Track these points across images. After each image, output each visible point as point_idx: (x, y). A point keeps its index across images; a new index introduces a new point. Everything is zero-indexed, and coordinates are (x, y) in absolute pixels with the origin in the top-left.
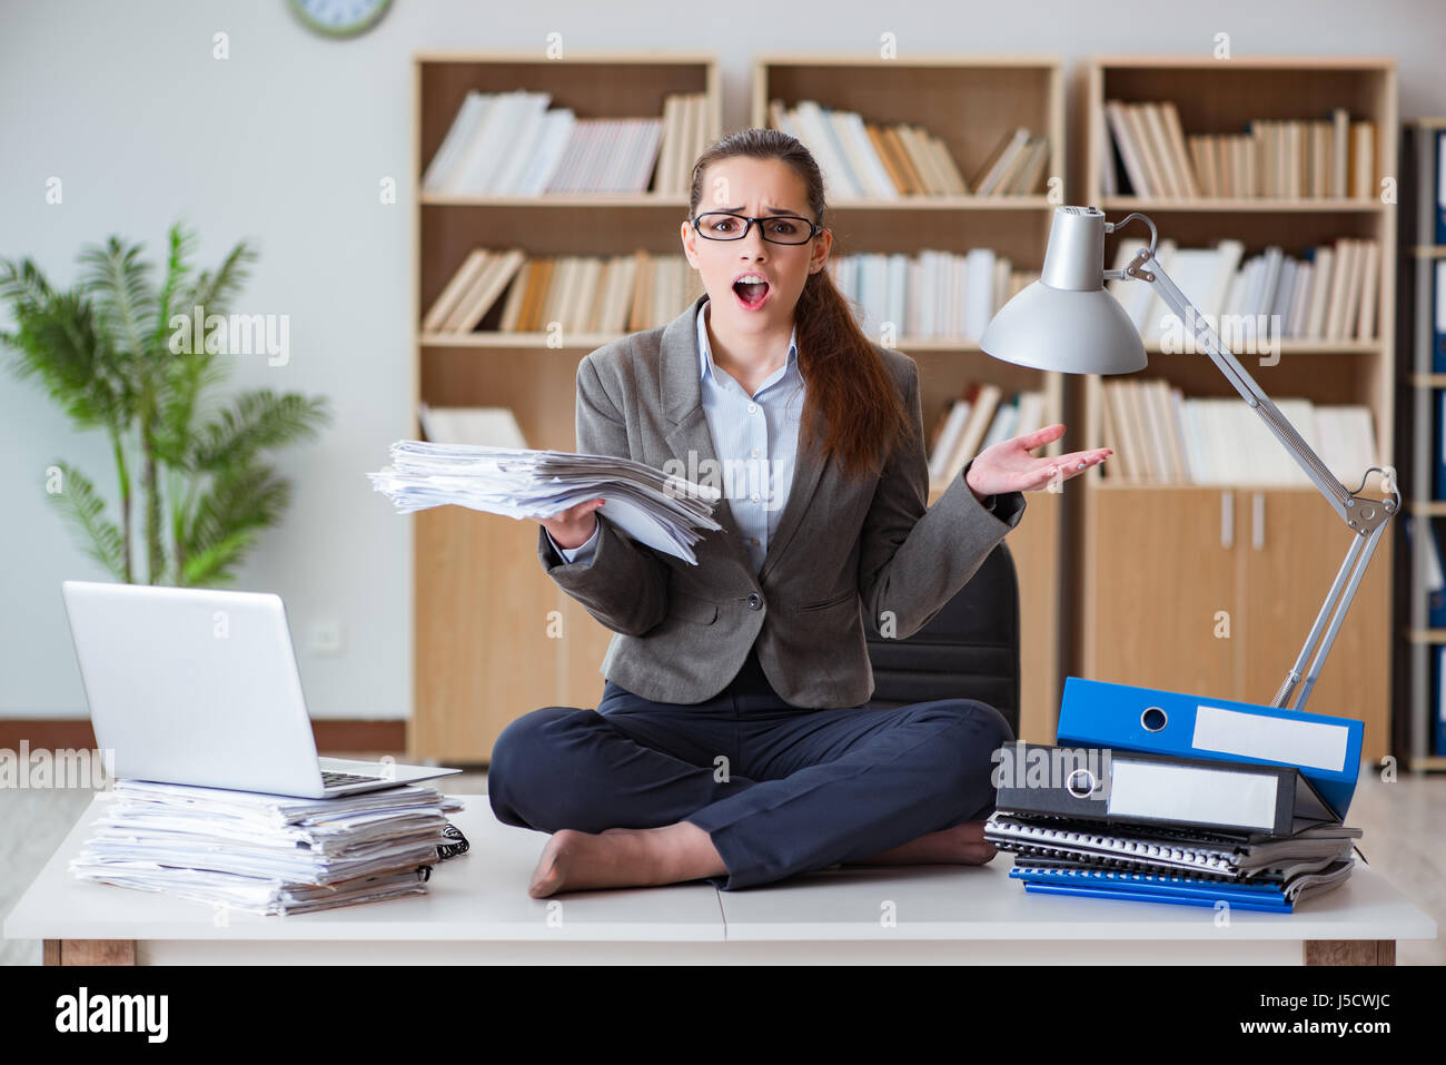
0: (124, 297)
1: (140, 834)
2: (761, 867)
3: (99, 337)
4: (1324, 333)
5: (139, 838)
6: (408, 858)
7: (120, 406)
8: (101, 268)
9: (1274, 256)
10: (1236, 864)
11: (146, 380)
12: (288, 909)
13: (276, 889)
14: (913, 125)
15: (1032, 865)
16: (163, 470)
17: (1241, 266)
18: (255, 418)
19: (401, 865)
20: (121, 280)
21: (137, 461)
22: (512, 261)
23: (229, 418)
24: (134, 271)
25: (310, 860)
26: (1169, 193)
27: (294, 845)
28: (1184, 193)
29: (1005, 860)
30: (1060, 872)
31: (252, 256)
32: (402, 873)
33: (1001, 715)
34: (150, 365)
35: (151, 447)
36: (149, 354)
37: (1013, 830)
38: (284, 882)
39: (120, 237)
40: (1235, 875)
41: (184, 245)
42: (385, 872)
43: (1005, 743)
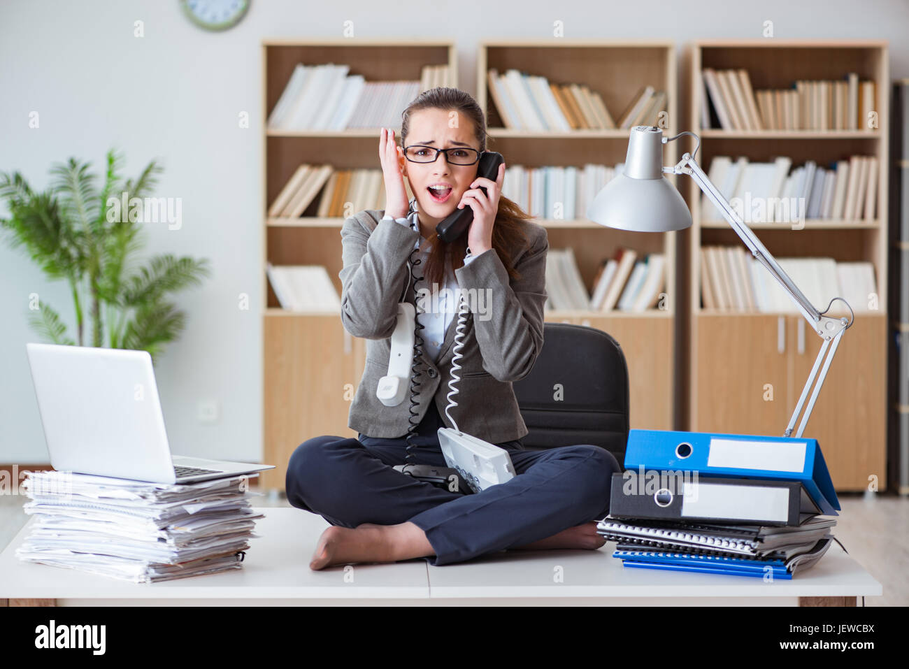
0: (78, 196)
1: (59, 532)
2: (458, 553)
3: (62, 221)
4: (843, 216)
5: (59, 535)
6: (230, 547)
7: (76, 265)
8: (64, 177)
9: (811, 167)
10: (755, 548)
11: (93, 248)
12: (152, 579)
13: (145, 566)
14: (580, 85)
15: (627, 549)
16: (104, 306)
17: (789, 174)
18: (162, 273)
19: (225, 551)
20: (77, 185)
21: (87, 301)
22: (326, 172)
23: (146, 273)
24: (84, 179)
25: (167, 549)
26: (744, 127)
27: (156, 540)
28: (753, 127)
29: (611, 546)
30: (645, 554)
31: (160, 170)
32: (227, 556)
33: (613, 457)
34: (95, 239)
35: (96, 291)
36: (94, 233)
37: (615, 527)
38: (150, 562)
39: (77, 158)
40: (755, 555)
41: (116, 163)
42: (215, 555)
43: (614, 474)
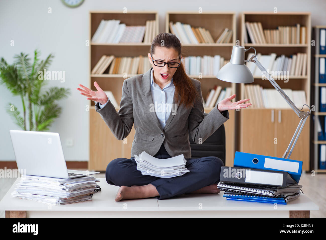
0: (24, 66)
2: (167, 195)
3: (18, 75)
4: (294, 74)
5: (27, 188)
6: (88, 192)
7: (23, 91)
8: (19, 59)
9: (283, 57)
10: (274, 193)
11: (29, 85)
12: (60, 204)
13: (58, 199)
14: (202, 27)
15: (228, 194)
16: (33, 105)
17: (276, 59)
18: (54, 93)
19: (86, 194)
20: (23, 62)
21: (27, 103)
22: (112, 58)
23: (48, 93)
24: (26, 60)
25: (65, 193)
26: (260, 43)
27: (62, 189)
28: (263, 43)
29: (222, 192)
30: (234, 195)
31: (53, 57)
33: (221, 160)
34: (30, 81)
35: (30, 100)
36: (30, 79)
37: (224, 186)
38: (60, 198)
39: (23, 53)
40: (274, 196)
41: (38, 54)
42: (82, 195)
43: (222, 166)
